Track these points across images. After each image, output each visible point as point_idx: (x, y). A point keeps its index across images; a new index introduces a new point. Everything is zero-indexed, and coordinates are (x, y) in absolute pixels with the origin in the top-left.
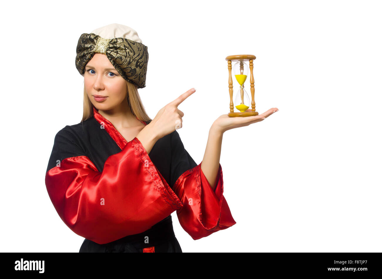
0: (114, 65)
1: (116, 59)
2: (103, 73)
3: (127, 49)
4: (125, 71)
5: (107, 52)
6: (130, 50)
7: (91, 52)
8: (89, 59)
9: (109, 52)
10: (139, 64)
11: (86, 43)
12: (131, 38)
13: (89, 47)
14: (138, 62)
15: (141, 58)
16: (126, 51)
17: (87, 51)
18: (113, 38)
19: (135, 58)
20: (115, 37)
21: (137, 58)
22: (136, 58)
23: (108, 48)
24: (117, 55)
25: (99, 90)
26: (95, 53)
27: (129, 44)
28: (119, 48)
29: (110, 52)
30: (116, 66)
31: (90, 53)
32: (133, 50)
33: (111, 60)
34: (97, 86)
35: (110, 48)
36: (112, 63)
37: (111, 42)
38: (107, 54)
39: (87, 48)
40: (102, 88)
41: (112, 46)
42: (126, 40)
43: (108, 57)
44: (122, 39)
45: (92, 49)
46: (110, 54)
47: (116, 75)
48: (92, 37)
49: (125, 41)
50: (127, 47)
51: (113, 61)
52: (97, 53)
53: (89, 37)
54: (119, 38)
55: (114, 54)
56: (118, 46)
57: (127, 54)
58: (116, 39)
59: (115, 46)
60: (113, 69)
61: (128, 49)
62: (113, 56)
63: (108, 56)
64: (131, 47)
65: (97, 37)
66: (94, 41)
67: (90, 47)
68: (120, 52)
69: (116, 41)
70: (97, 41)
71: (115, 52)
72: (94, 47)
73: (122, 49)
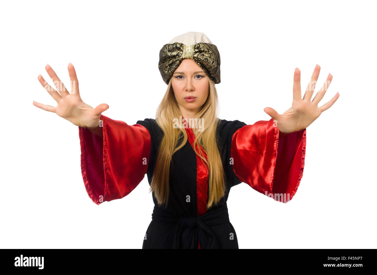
1: (203, 60)
2: (192, 77)
3: (209, 51)
4: (209, 70)
5: (194, 56)
8: (178, 65)
9: (196, 56)
11: (173, 52)
16: (210, 53)
17: (175, 59)
18: (196, 43)
22: (216, 57)
23: (194, 53)
24: (203, 57)
25: (192, 91)
26: (183, 59)
27: (209, 47)
28: (203, 51)
30: (203, 67)
31: (179, 60)
32: (213, 51)
33: (198, 62)
34: (189, 88)
35: (196, 52)
37: (195, 47)
39: (174, 57)
40: (193, 89)
41: (198, 50)
42: (205, 43)
43: (195, 61)
44: (203, 43)
45: (180, 56)
46: (198, 59)
47: (203, 77)
48: (178, 46)
49: (205, 45)
50: (209, 49)
51: (200, 63)
52: (185, 59)
53: (175, 46)
54: (200, 43)
56: (202, 50)
57: (211, 55)
58: (198, 44)
59: (200, 50)
60: (201, 72)
62: (200, 59)
63: (195, 59)
64: (211, 49)
65: (182, 45)
66: (180, 48)
67: (177, 55)
69: (198, 46)
70: (183, 48)
71: (202, 55)
72: (182, 54)
73: (206, 52)
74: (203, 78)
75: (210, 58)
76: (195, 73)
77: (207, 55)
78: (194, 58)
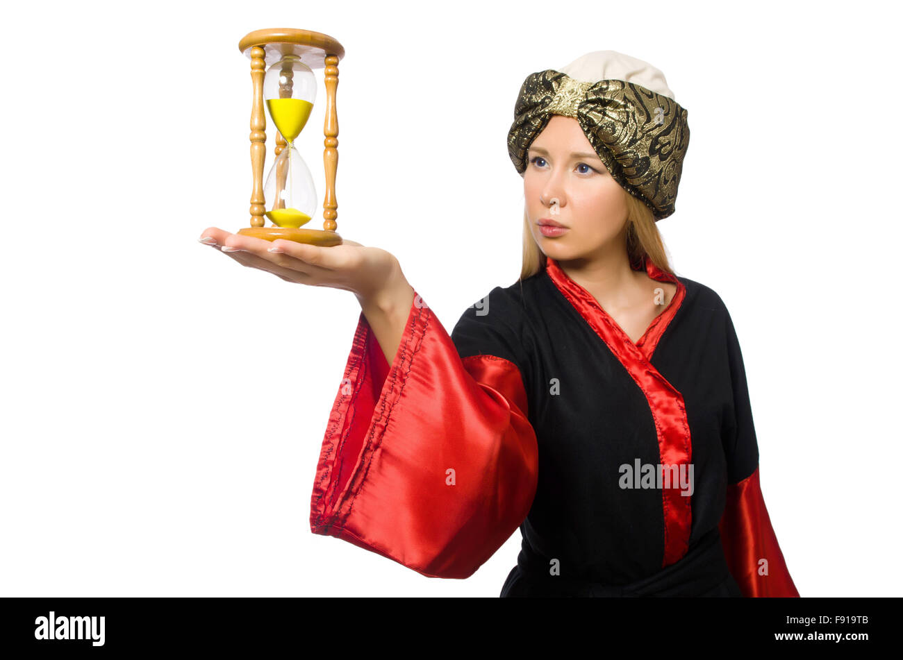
0: (594, 144)
1: (602, 128)
2: (566, 166)
3: (629, 105)
4: (619, 162)
5: (581, 111)
6: (638, 109)
7: (544, 113)
8: (538, 131)
9: (584, 111)
10: (658, 147)
11: (535, 93)
12: (644, 82)
13: (540, 101)
14: (656, 141)
15: (666, 133)
16: (627, 109)
17: (533, 112)
18: (600, 79)
19: (650, 130)
20: (604, 78)
21: (655, 133)
22: (653, 129)
23: (584, 102)
24: (603, 118)
27: (636, 95)
28: (610, 103)
29: (588, 112)
30: (598, 148)
31: (539, 116)
32: (646, 111)
33: (588, 132)
35: (588, 102)
36: (589, 140)
37: (593, 88)
38: (580, 115)
39: (536, 105)
41: (595, 97)
42: (631, 85)
43: (582, 125)
44: (623, 84)
45: (546, 106)
46: (585, 117)
47: (596, 171)
48: (549, 78)
49: (627, 87)
50: (629, 101)
51: (593, 135)
52: (557, 115)
53: (541, 79)
54: (614, 81)
55: (595, 117)
56: (608, 97)
57: (628, 116)
58: (607, 82)
59: (602, 97)
60: (590, 156)
61: (633, 105)
62: (593, 121)
63: (582, 122)
64: (641, 102)
65: (559, 77)
66: (551, 86)
67: (543, 102)
68: (611, 111)
69: (604, 86)
70: (559, 85)
71: (600, 112)
72: (552, 100)
73: (617, 106)
74: (599, 175)
75: (625, 125)
76: (577, 156)
77: (614, 115)
78: (579, 118)
